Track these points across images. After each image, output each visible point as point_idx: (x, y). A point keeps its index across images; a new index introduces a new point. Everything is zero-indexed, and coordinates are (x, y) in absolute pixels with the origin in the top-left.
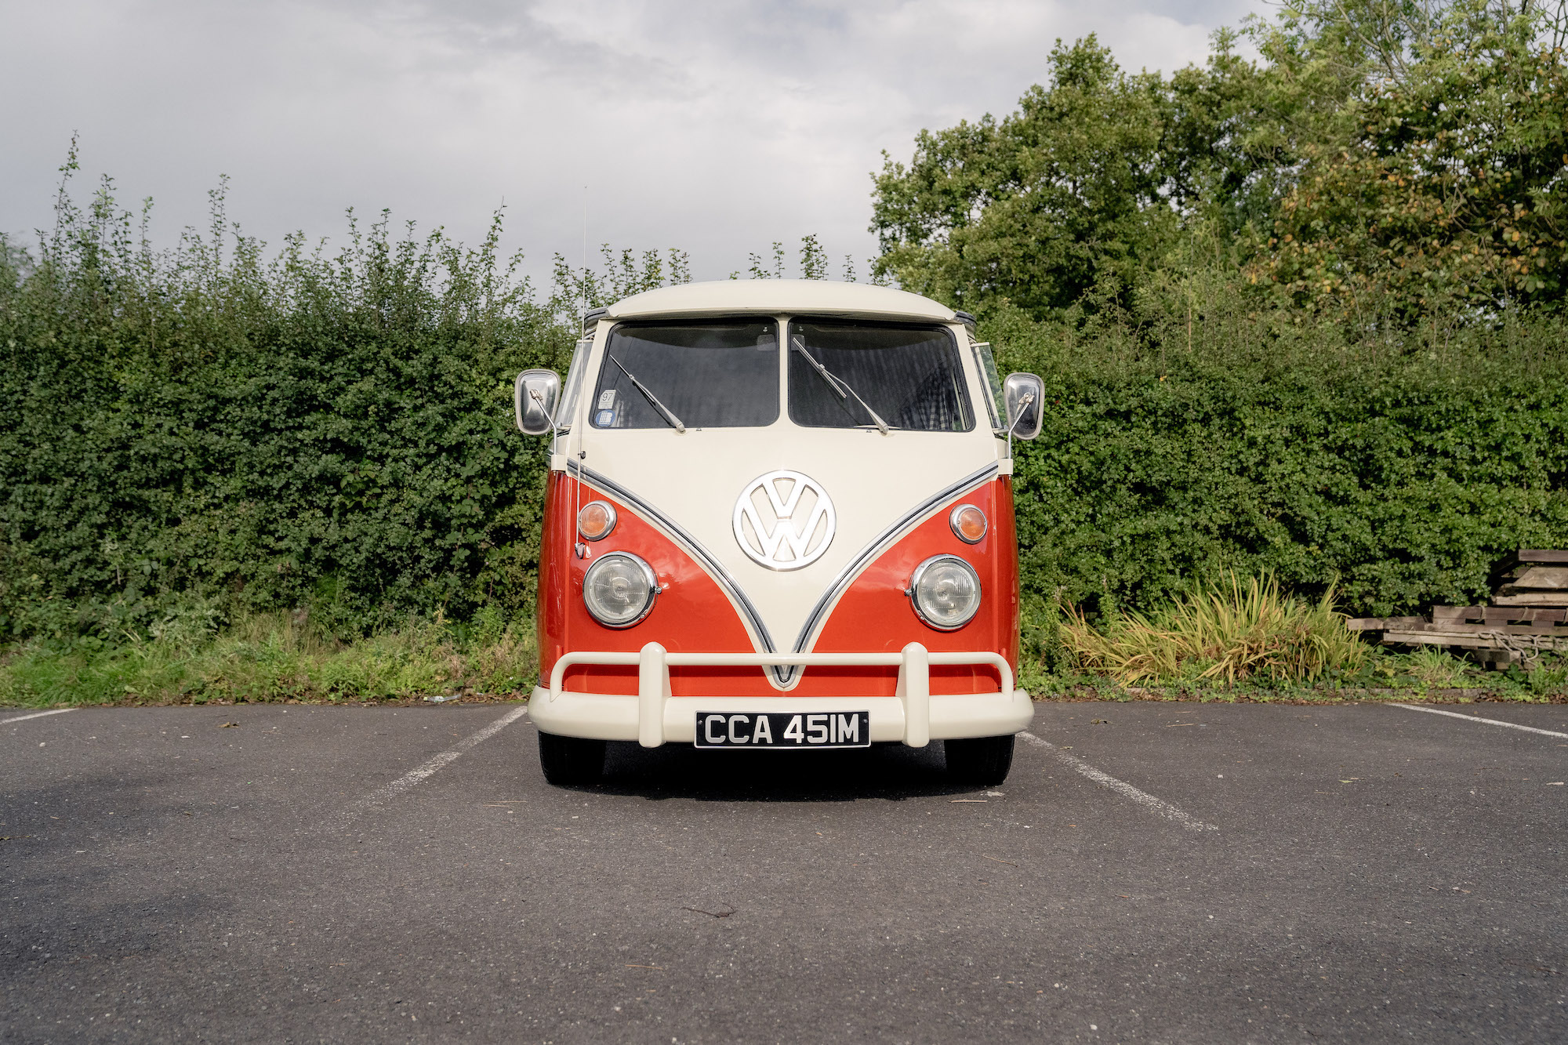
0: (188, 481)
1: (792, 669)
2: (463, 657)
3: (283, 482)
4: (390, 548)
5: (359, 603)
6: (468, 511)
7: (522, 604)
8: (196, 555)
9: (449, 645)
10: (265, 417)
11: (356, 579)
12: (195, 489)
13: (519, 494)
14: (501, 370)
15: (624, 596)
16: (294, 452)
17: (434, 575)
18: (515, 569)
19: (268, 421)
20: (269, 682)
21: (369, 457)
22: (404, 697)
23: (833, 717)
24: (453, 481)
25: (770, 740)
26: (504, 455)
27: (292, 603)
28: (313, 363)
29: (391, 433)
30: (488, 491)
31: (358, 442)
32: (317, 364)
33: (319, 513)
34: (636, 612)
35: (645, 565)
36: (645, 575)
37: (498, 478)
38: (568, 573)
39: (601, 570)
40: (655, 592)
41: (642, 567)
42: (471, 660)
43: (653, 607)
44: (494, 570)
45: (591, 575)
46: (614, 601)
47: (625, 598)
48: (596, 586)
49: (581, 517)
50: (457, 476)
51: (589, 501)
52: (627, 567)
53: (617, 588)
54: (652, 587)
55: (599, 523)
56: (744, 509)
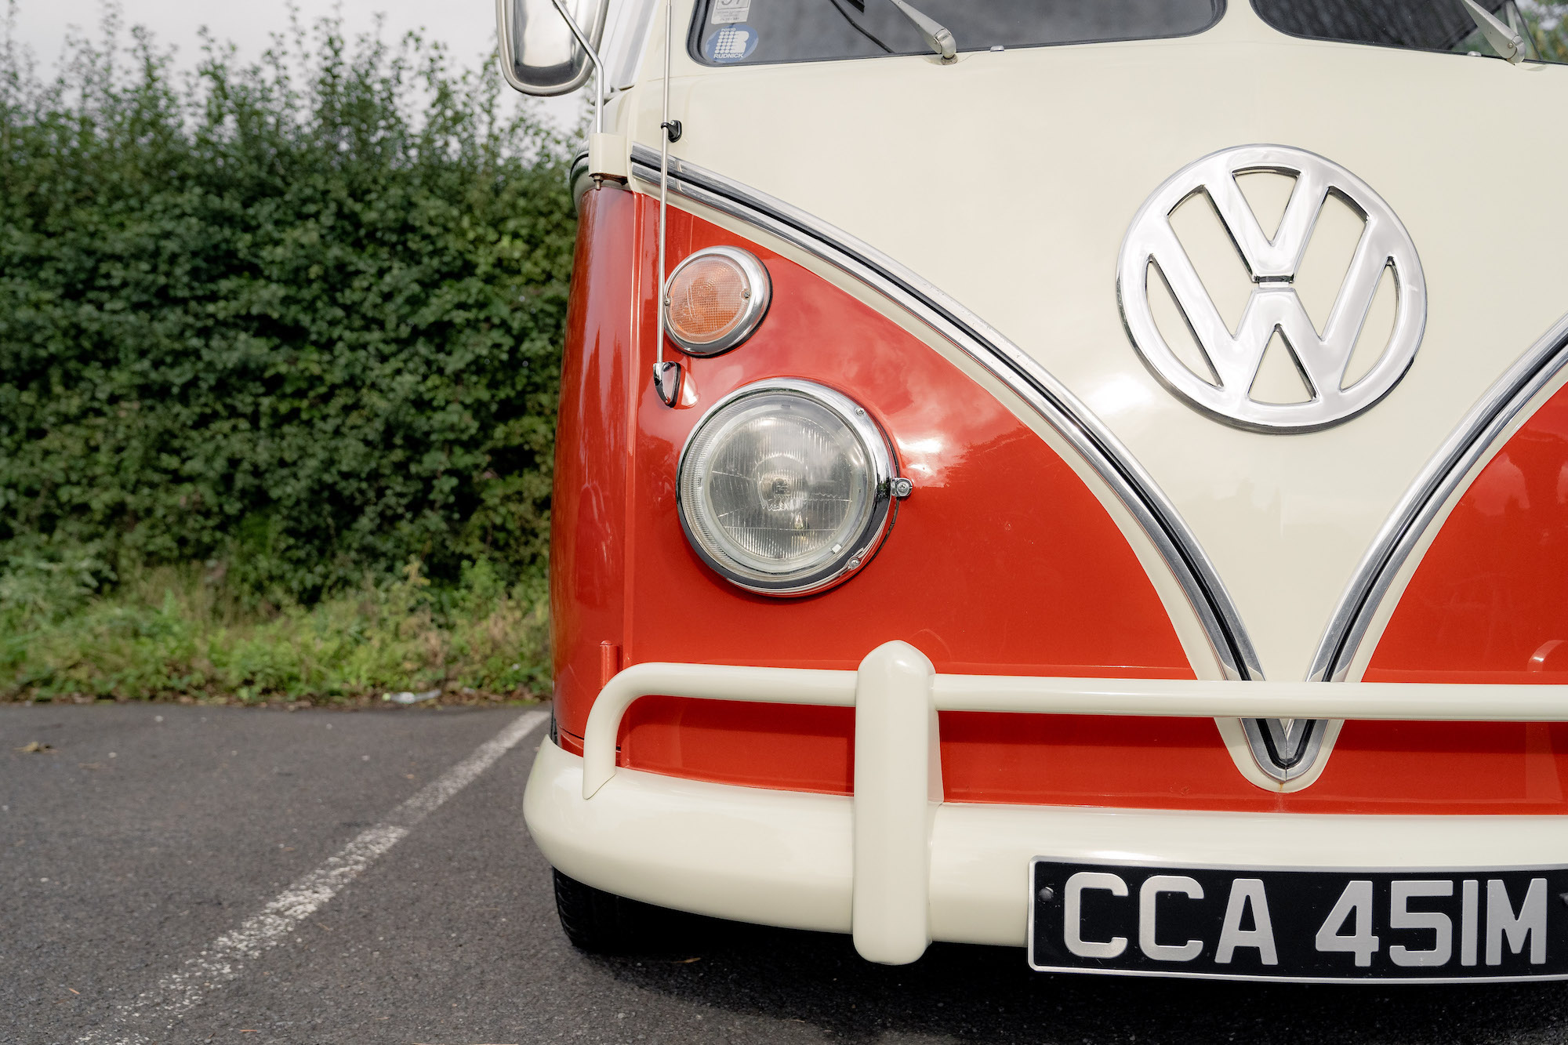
0: (55, 374)
1: (1309, 728)
2: (446, 634)
3: (189, 376)
4: (346, 476)
5: (302, 554)
6: (454, 418)
7: (534, 558)
8: (68, 482)
9: (425, 617)
10: (162, 280)
11: (298, 520)
12: (67, 387)
13: (531, 401)
14: (504, 219)
15: (793, 506)
16: (205, 333)
17: (409, 515)
18: (525, 509)
19: (166, 287)
20: (150, 668)
21: (315, 343)
22: (354, 695)
23: (1470, 887)
24: (434, 380)
25: (1270, 957)
26: (508, 342)
27: (204, 552)
28: (231, 203)
29: (344, 307)
30: (485, 395)
31: (296, 322)
32: (237, 205)
33: (244, 424)
34: (836, 549)
35: (859, 417)
36: (861, 446)
37: (500, 376)
38: (631, 448)
39: (727, 436)
40: (892, 494)
41: (851, 424)
42: (457, 639)
43: (885, 538)
44: (495, 509)
45: (700, 450)
46: (766, 521)
47: (792, 515)
48: (716, 478)
49: (671, 294)
50: (441, 371)
51: (694, 251)
52: (808, 426)
53: (774, 485)
54: (883, 478)
55: (721, 307)
56: (1151, 256)
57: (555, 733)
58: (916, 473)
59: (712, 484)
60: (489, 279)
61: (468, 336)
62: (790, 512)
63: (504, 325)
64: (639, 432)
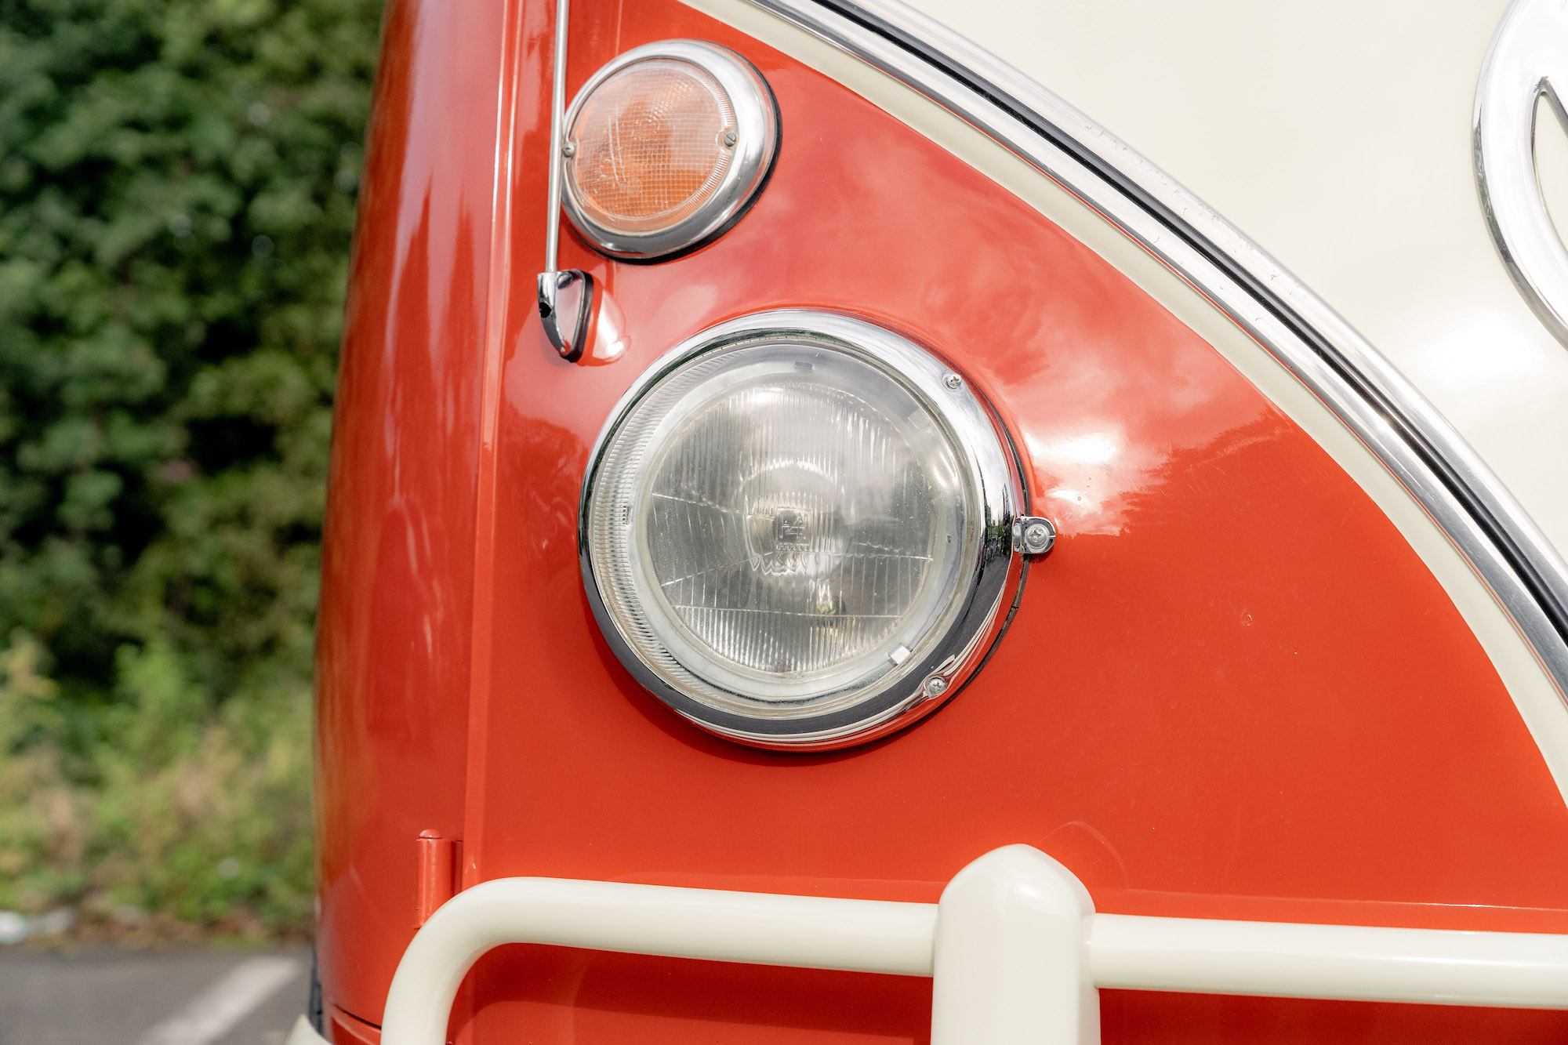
2: (86, 798)
7: (270, 645)
9: (43, 761)
13: (272, 324)
15: (813, 566)
17: (15, 551)
18: (253, 544)
24: (74, 276)
26: (226, 201)
30: (177, 309)
34: (901, 655)
35: (952, 392)
36: (954, 449)
37: (211, 269)
38: (489, 433)
39: (687, 421)
40: (1014, 549)
41: (935, 404)
42: (109, 809)
43: (998, 636)
44: (192, 542)
45: (630, 451)
46: (759, 597)
47: (812, 584)
48: (659, 506)
49: (577, 134)
50: (88, 258)
51: (623, 50)
52: (846, 406)
53: (777, 525)
54: (997, 516)
55: (675, 164)
56: (1543, 82)
57: (320, 1012)
58: (1063, 509)
59: (650, 516)
60: (192, 72)
61: (146, 187)
62: (807, 578)
63: (221, 170)
64: (506, 411)
